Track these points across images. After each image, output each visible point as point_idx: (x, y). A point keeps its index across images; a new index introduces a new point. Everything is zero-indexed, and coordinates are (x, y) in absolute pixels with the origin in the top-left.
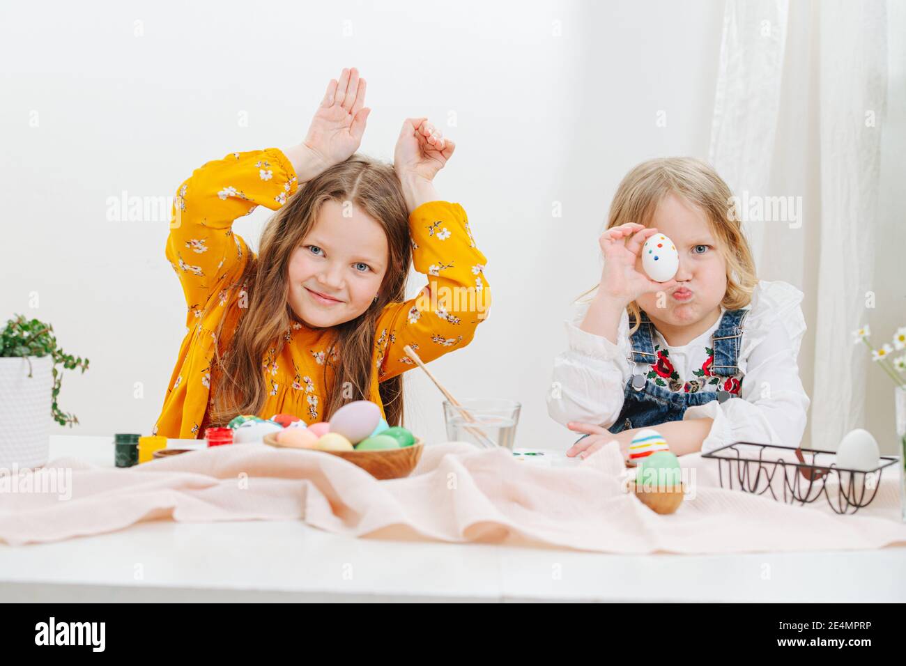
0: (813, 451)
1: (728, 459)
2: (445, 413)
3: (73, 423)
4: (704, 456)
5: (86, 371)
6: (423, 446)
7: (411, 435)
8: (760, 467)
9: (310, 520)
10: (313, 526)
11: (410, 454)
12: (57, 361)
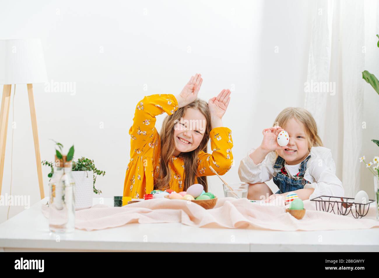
0: (347, 198)
1: (319, 201)
2: (224, 188)
3: (100, 193)
4: (311, 200)
5: (104, 175)
6: (218, 198)
7: (213, 195)
8: (329, 204)
9: (183, 222)
10: (184, 224)
11: (214, 201)
12: (95, 172)
